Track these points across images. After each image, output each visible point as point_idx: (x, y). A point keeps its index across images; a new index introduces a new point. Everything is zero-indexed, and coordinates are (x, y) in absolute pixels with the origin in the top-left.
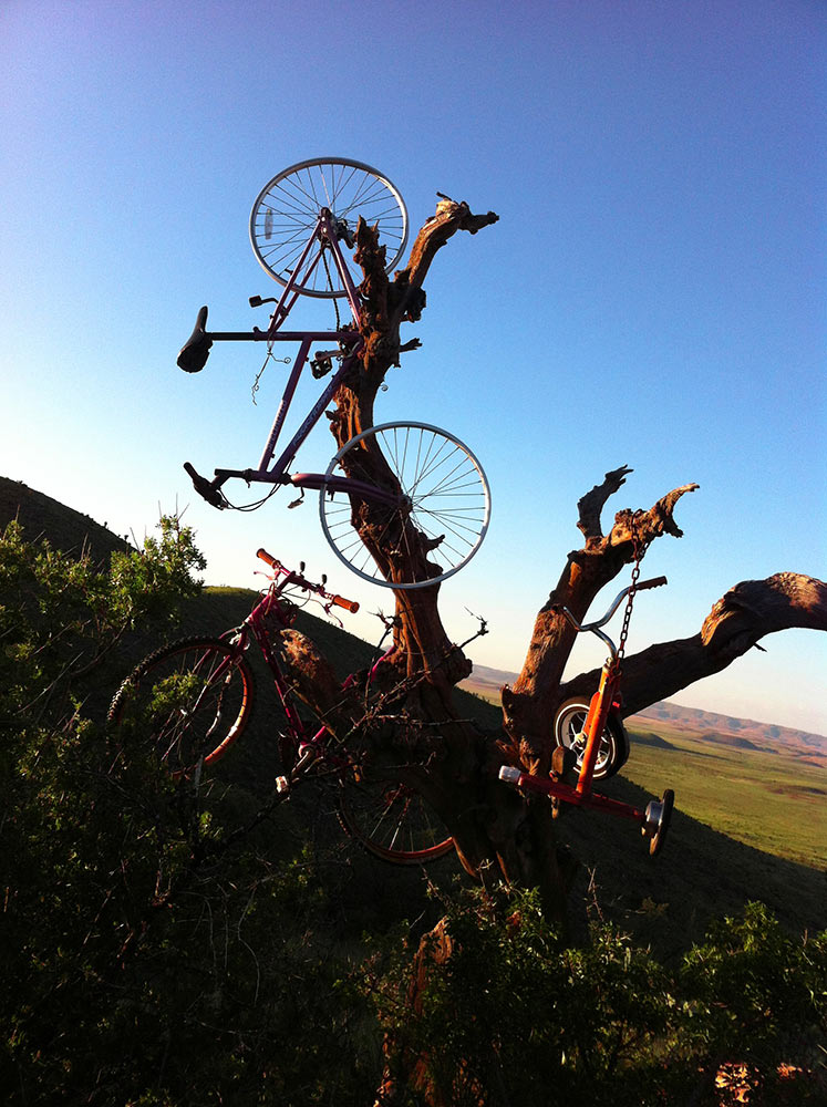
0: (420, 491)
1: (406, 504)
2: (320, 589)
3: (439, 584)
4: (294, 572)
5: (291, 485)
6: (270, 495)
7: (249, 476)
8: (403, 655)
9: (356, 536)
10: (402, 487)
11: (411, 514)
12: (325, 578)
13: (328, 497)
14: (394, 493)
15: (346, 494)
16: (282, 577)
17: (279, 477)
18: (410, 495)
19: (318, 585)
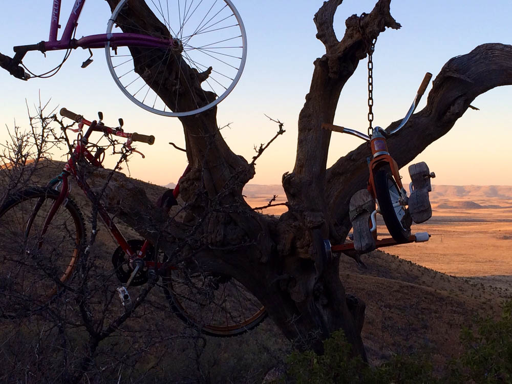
0: (187, 32)
1: (178, 46)
2: (119, 132)
3: (215, 108)
4: (95, 122)
5: (80, 48)
6: (65, 60)
7: (43, 47)
8: (199, 170)
9: (141, 81)
10: (171, 33)
11: (183, 53)
12: (121, 121)
13: (112, 52)
14: (165, 38)
15: (127, 48)
16: (86, 128)
17: (69, 43)
18: (179, 37)
19: (117, 128)
